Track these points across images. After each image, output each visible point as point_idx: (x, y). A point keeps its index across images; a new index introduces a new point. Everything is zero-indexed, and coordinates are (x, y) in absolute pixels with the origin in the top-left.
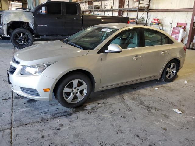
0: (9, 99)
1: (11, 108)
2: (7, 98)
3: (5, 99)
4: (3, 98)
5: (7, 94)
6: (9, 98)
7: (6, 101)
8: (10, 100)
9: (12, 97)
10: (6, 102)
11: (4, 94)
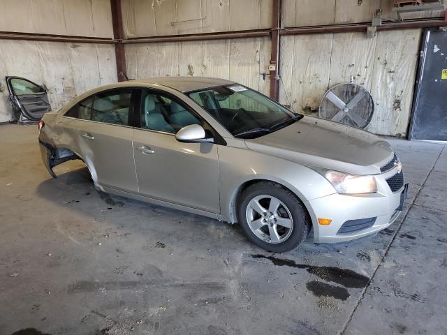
0: (404, 236)
1: (406, 222)
2: (405, 238)
3: (409, 237)
4: (414, 241)
5: (403, 245)
6: (402, 236)
7: (409, 234)
8: (402, 232)
9: (397, 237)
10: (409, 232)
11: (409, 247)
